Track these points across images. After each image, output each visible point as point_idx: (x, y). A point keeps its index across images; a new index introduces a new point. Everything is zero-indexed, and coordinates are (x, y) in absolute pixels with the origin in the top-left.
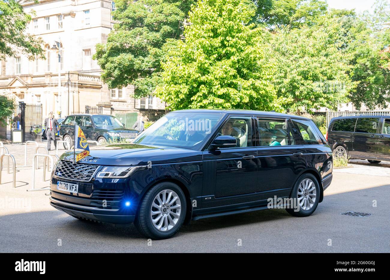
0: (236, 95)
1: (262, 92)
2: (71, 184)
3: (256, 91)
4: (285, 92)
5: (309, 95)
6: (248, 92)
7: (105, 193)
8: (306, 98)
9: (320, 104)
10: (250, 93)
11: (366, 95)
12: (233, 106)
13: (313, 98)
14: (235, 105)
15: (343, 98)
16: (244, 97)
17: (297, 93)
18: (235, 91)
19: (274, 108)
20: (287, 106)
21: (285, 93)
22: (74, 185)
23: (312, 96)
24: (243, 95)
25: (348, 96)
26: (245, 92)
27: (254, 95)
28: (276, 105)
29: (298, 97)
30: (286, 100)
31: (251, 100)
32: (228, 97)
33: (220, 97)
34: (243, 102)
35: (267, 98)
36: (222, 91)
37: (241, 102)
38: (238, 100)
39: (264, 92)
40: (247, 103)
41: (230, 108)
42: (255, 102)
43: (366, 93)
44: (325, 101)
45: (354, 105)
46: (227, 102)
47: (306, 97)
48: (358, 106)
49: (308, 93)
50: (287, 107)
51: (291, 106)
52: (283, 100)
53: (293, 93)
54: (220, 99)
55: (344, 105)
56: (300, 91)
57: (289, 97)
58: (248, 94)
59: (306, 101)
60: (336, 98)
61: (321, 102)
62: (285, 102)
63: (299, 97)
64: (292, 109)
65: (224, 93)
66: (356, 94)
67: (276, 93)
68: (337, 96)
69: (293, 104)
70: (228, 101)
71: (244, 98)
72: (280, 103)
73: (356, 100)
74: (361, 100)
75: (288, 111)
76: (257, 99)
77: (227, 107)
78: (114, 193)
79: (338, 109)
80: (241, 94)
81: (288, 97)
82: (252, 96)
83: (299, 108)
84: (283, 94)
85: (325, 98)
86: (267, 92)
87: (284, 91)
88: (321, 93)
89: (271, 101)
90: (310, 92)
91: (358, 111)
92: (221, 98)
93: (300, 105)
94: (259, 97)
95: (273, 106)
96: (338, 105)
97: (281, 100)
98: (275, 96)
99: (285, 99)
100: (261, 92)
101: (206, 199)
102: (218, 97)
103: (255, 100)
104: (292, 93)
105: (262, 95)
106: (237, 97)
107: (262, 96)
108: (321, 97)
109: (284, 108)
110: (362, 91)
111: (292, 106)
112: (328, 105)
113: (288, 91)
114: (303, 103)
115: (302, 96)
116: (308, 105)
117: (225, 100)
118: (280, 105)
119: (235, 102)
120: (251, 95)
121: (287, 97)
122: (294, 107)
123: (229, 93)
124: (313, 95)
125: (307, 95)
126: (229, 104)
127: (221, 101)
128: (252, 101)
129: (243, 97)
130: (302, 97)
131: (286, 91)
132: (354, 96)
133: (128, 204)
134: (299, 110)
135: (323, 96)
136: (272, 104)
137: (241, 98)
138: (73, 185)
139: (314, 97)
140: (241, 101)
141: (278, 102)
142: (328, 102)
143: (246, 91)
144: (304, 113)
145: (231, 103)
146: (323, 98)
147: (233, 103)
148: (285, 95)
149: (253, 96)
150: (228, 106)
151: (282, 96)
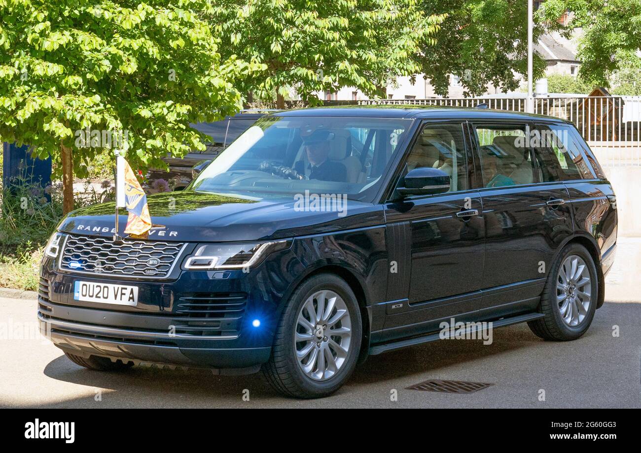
0: (99, 51)
1: (177, 42)
2: (116, 286)
3: (158, 41)
4: (241, 42)
5: (309, 52)
6: (136, 44)
7: (207, 302)
8: (299, 61)
9: (341, 78)
10: (141, 47)
11: (462, 53)
12: (89, 83)
13: (319, 60)
14: (96, 80)
15: (402, 60)
16: (124, 59)
17: (276, 47)
18: (97, 41)
19: (210, 91)
20: (246, 84)
21: (242, 45)
22: (126, 289)
23: (317, 57)
24: (121, 53)
25: (414, 57)
26: (126, 42)
27: (154, 51)
28: (217, 82)
29: (277, 57)
30: (246, 68)
31: (143, 66)
32: (75, 57)
33: (50, 56)
34: (119, 74)
35: (190, 61)
36: (56, 40)
37: (113, 71)
38: (106, 66)
39: (181, 42)
40: (131, 76)
41: (80, 89)
42: (155, 72)
43: (461, 48)
44: (351, 68)
45: (429, 80)
46: (71, 74)
47: (299, 57)
48: (441, 84)
49: (306, 47)
50: (247, 87)
51: (259, 83)
52: (236, 65)
53: (264, 48)
54: (51, 65)
55: (403, 80)
56: (284, 41)
57: (253, 58)
58: (136, 47)
59: (302, 71)
60: (383, 59)
61: (341, 72)
62: (244, 73)
63: (280, 59)
64: (260, 92)
65: (61, 46)
66: (436, 51)
67: (215, 48)
68: (385, 55)
69: (266, 78)
70: (74, 70)
71: (122, 62)
72: (229, 75)
73: (436, 68)
74: (447, 68)
75: (250, 99)
76: (163, 64)
77: (74, 87)
78: (226, 301)
79: (389, 91)
80: (113, 50)
81: (250, 58)
82: (147, 54)
83: (282, 91)
84: (235, 48)
85: (352, 61)
86: (191, 43)
87: (238, 41)
88: (340, 46)
89: (201, 71)
90: (311, 46)
91: (440, 97)
92: (52, 61)
93: (283, 83)
94: (168, 57)
95: (210, 84)
96: (389, 81)
97: (232, 67)
98: (213, 54)
99: (241, 64)
100: (173, 44)
101: (394, 307)
102: (45, 59)
103: (155, 66)
104: (260, 48)
105: (175, 51)
106: (101, 57)
107: (178, 54)
108: (342, 58)
109: (240, 89)
110: (449, 41)
111: (262, 84)
112: (361, 80)
113: (251, 42)
114: (292, 77)
115: (288, 56)
116: (306, 80)
117: (66, 66)
118: (229, 81)
119: (96, 73)
120: (145, 51)
121: (247, 58)
122: (267, 87)
123: (78, 46)
124: (321, 52)
125: (302, 52)
126: (79, 79)
127: (55, 69)
128: (145, 70)
129: (120, 57)
130: (288, 60)
131: (244, 41)
132: (431, 55)
133: (256, 323)
134: (280, 97)
135: (346, 55)
136: (207, 78)
137: (115, 60)
138: (122, 289)
139: (322, 58)
140: (114, 69)
141: (224, 72)
142: (360, 73)
143: (128, 40)
144: (295, 102)
145: (84, 76)
146: (346, 63)
147: (89, 76)
148: (241, 52)
149: (151, 53)
150: (76, 84)
151: (234, 57)
